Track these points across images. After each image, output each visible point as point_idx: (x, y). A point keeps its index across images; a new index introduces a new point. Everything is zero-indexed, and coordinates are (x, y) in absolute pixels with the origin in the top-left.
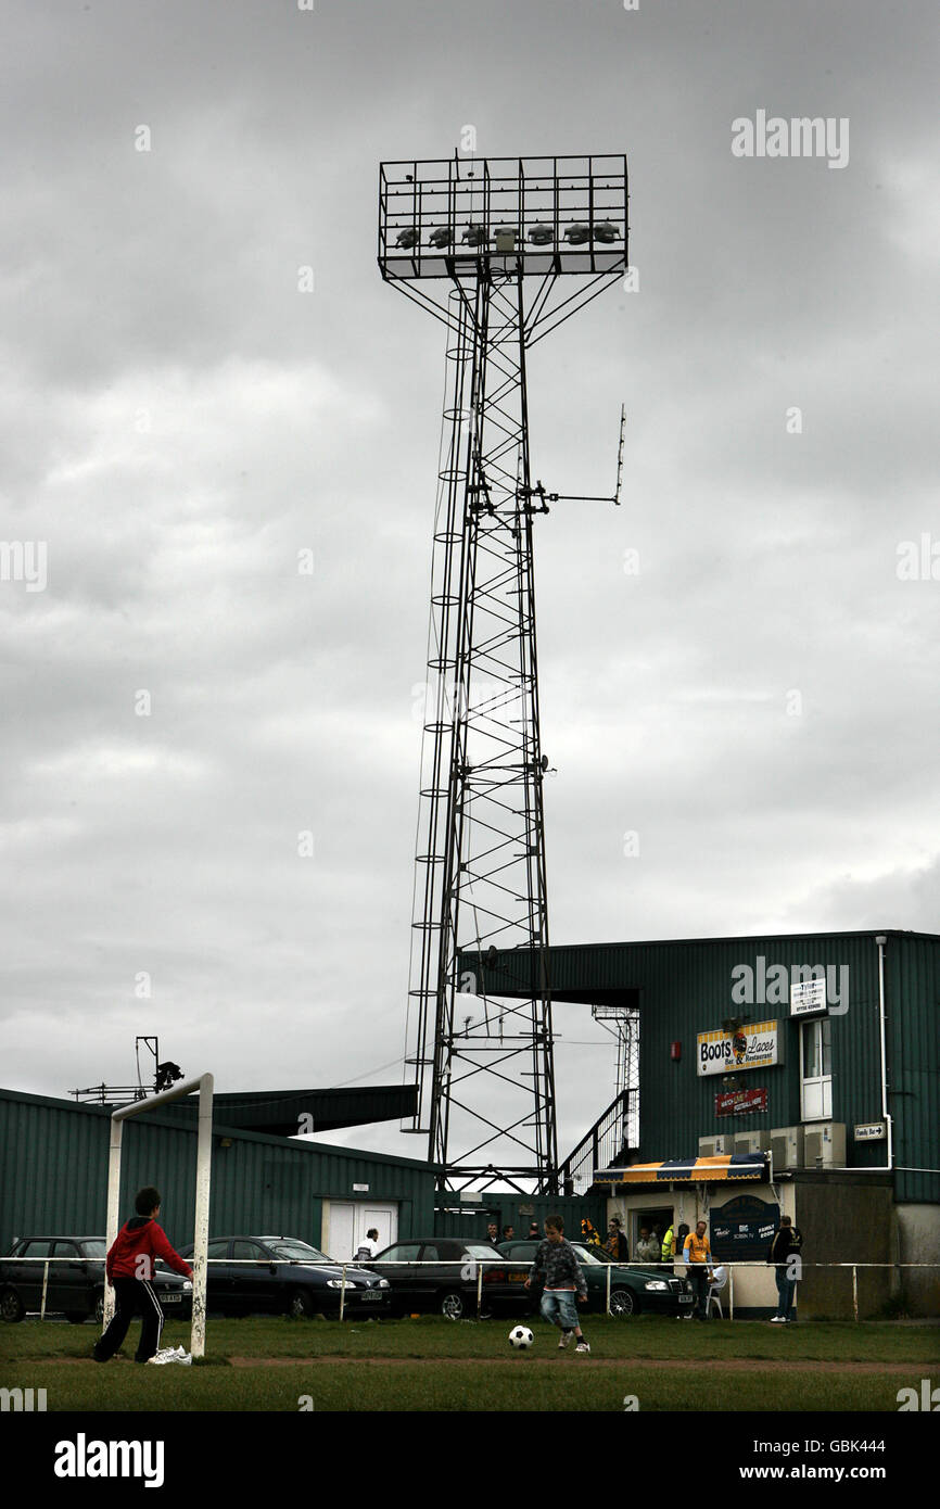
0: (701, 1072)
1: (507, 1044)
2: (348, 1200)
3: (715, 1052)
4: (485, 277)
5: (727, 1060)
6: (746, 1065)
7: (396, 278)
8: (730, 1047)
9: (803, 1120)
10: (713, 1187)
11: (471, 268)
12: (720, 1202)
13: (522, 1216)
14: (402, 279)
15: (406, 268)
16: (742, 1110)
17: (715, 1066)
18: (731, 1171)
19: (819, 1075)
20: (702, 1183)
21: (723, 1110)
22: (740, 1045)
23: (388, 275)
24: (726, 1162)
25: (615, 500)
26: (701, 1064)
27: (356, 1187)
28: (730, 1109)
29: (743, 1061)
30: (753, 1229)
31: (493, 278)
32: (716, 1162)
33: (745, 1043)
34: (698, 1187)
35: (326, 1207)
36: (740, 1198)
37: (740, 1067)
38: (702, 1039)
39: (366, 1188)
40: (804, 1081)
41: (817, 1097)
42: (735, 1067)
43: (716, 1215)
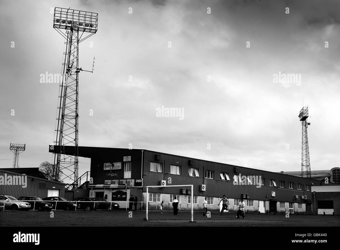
0: (104, 169)
1: (71, 163)
2: (52, 189)
3: (108, 166)
4: (72, 30)
5: (110, 168)
6: (114, 169)
7: (56, 28)
8: (111, 166)
9: (124, 178)
10: (113, 189)
11: (70, 28)
12: (114, 191)
13: (77, 192)
14: (57, 28)
15: (58, 26)
16: (112, 176)
17: (108, 169)
18: (118, 187)
19: (127, 171)
20: (111, 188)
21: (109, 176)
22: (113, 166)
23: (54, 27)
24: (117, 185)
25: (92, 72)
26: (104, 168)
27: (53, 187)
28: (110, 176)
29: (114, 168)
30: (121, 196)
31: (73, 30)
32: (115, 185)
33: (114, 165)
34: (110, 189)
35: (48, 190)
36: (119, 191)
37: (113, 169)
38: (105, 164)
39: (55, 187)
40: (124, 172)
41: (128, 174)
42: (112, 169)
43: (113, 194)
